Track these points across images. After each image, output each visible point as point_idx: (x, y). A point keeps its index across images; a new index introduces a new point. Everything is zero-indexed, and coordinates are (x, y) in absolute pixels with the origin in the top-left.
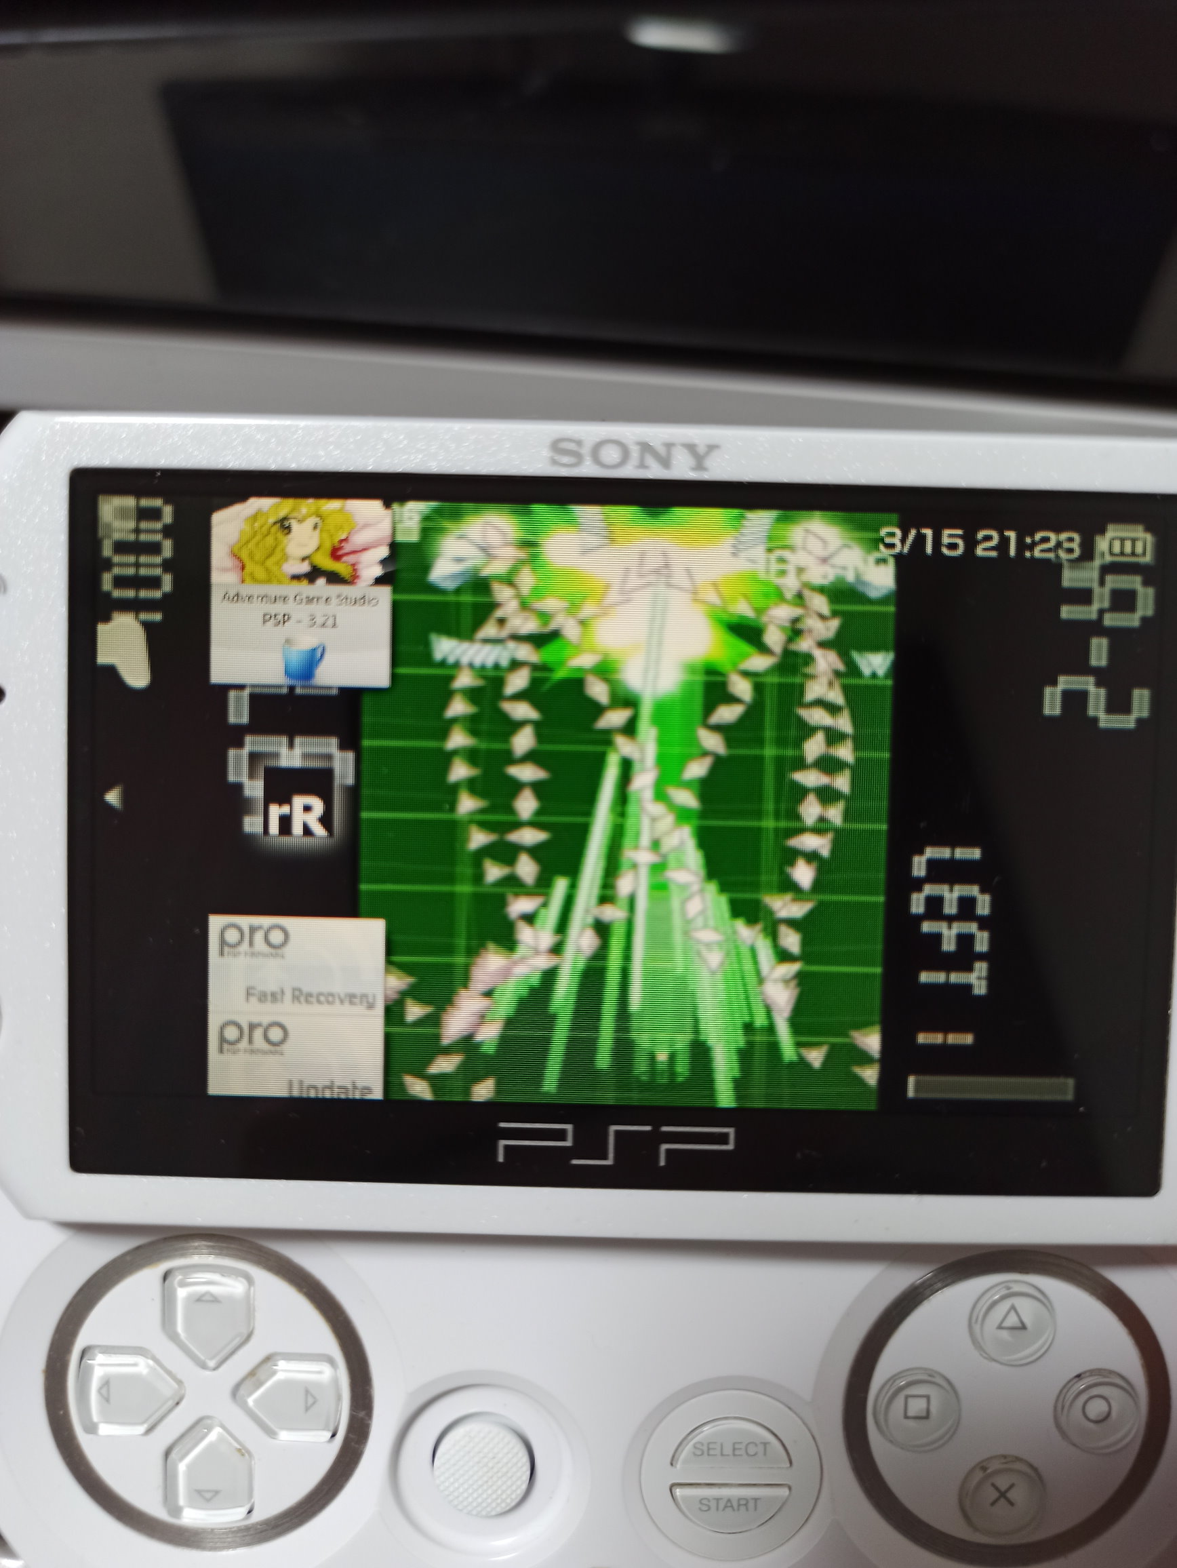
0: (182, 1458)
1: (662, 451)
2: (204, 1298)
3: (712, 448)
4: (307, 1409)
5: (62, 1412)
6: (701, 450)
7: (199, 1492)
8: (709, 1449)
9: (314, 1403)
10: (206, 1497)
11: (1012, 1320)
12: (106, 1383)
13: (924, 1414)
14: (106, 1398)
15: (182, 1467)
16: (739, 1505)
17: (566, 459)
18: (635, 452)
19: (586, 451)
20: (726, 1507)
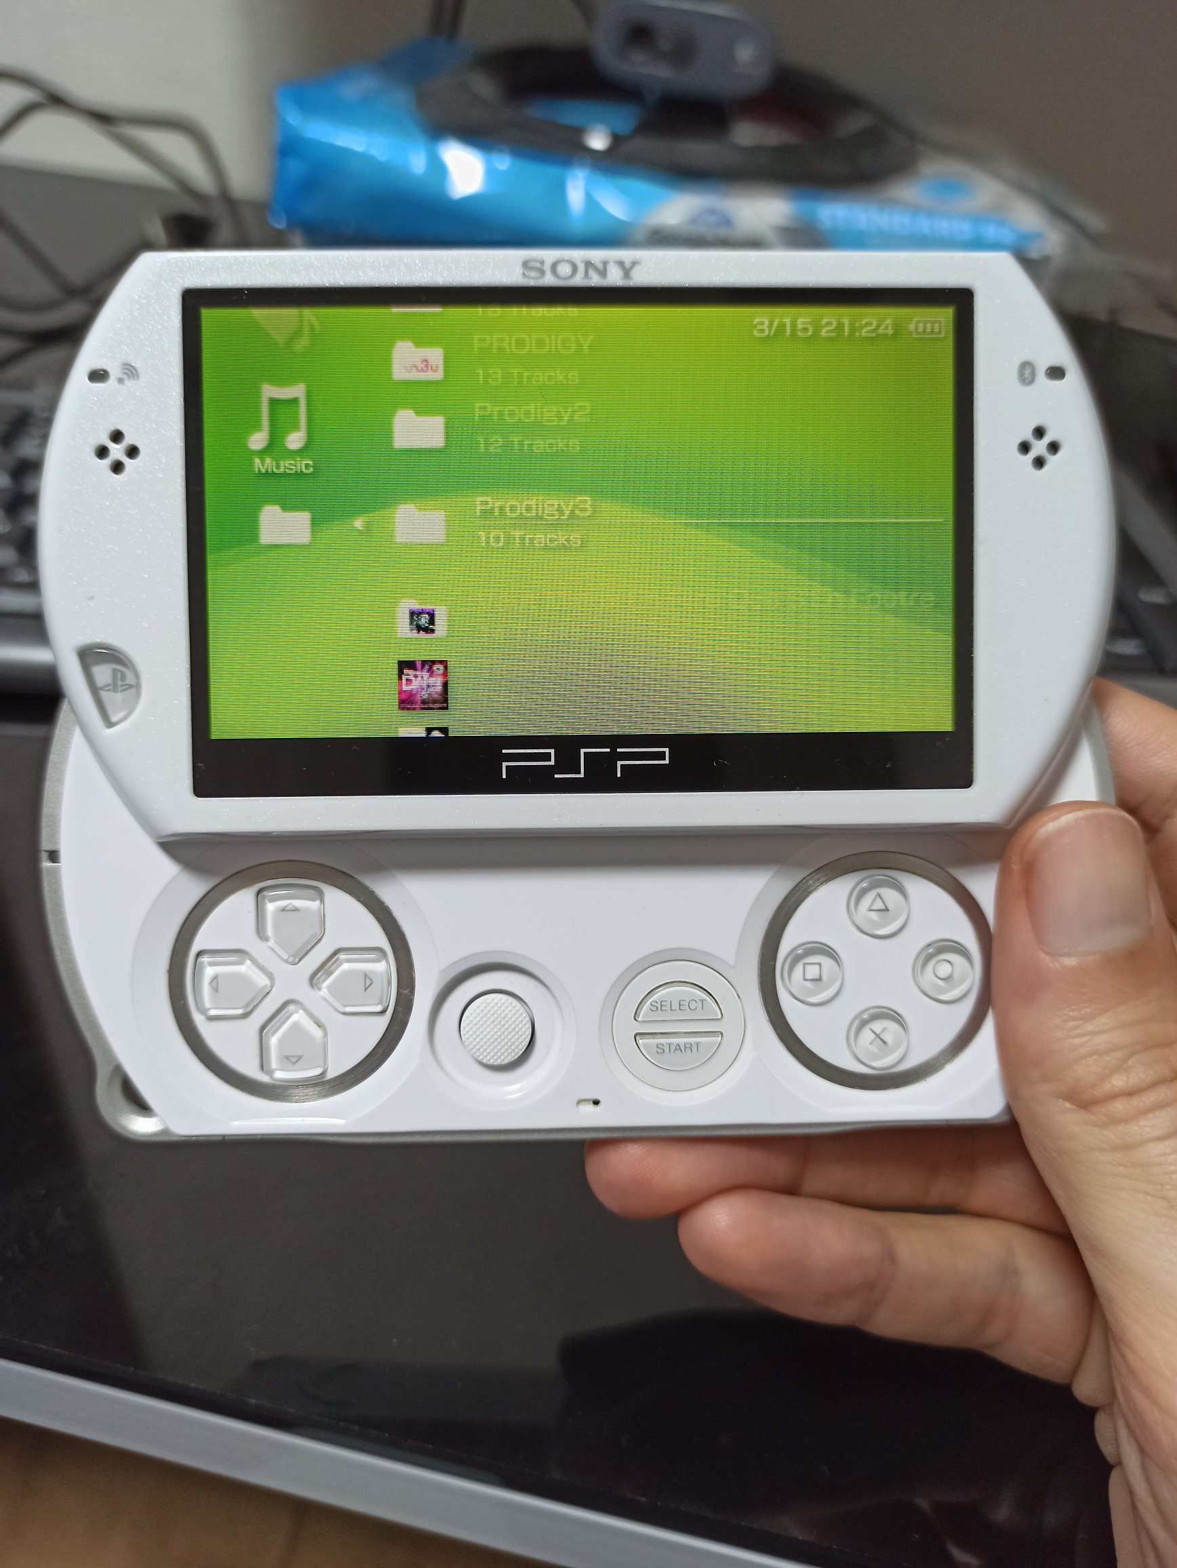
0: (274, 1034)
1: (601, 267)
2: (287, 909)
3: (634, 264)
4: (366, 990)
5: (182, 1002)
6: (628, 265)
7: (287, 1058)
8: (661, 1006)
9: (371, 984)
10: (292, 1060)
11: (879, 905)
12: (215, 978)
13: (818, 977)
14: (216, 990)
15: (274, 1041)
16: (685, 1048)
17: (533, 274)
18: (581, 268)
19: (547, 268)
20: (676, 1049)
